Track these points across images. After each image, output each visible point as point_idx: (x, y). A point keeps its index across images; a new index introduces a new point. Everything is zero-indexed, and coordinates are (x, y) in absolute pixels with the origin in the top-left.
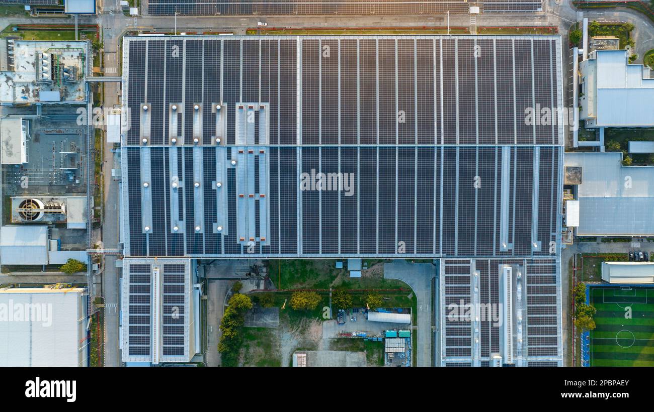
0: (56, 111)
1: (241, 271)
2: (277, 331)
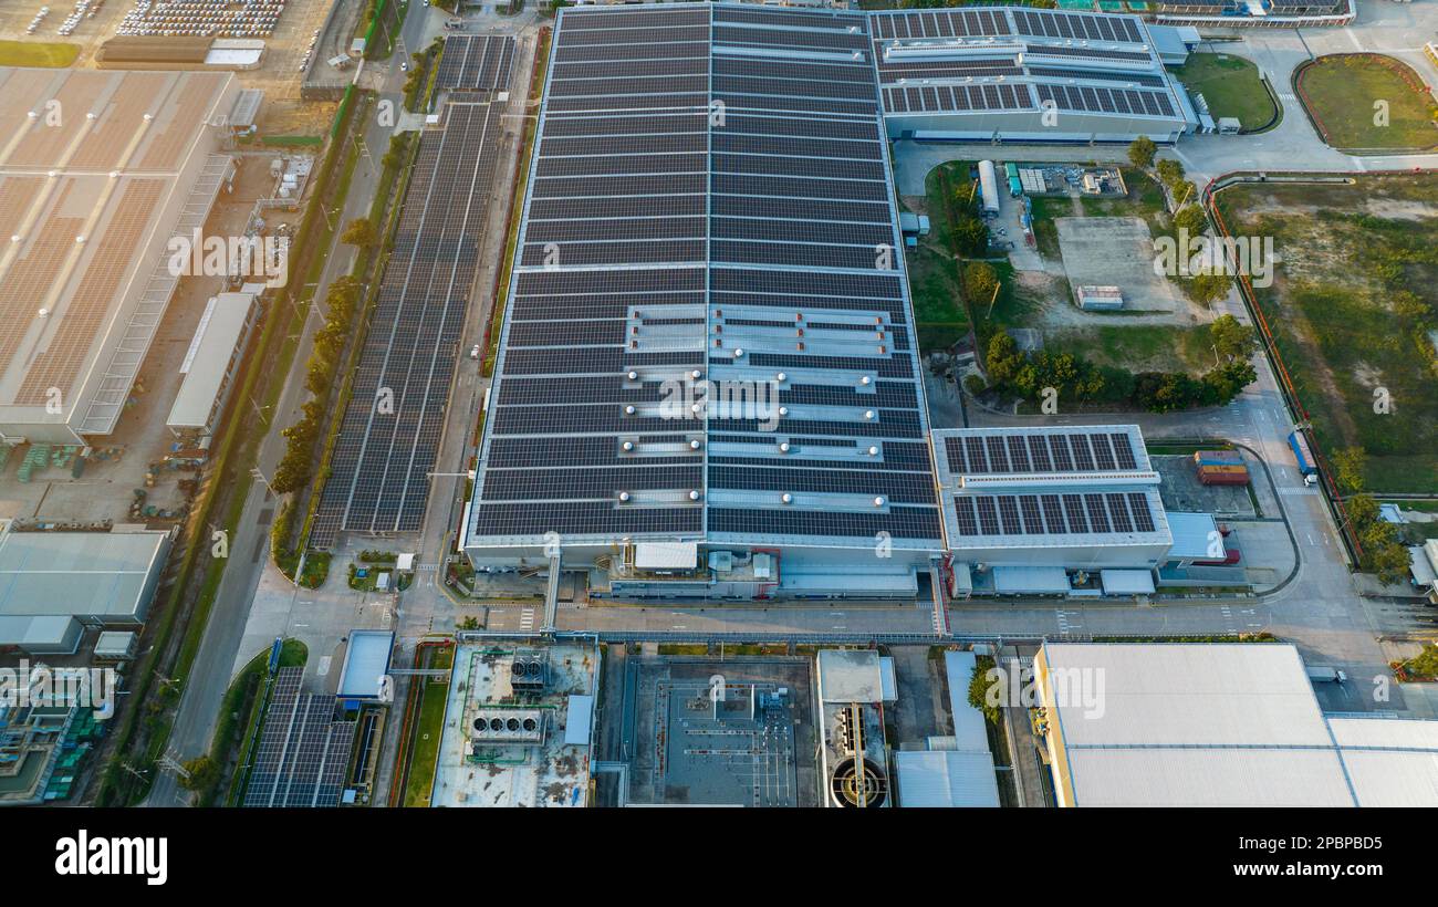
0: (610, 746)
1: (944, 390)
2: (1048, 331)
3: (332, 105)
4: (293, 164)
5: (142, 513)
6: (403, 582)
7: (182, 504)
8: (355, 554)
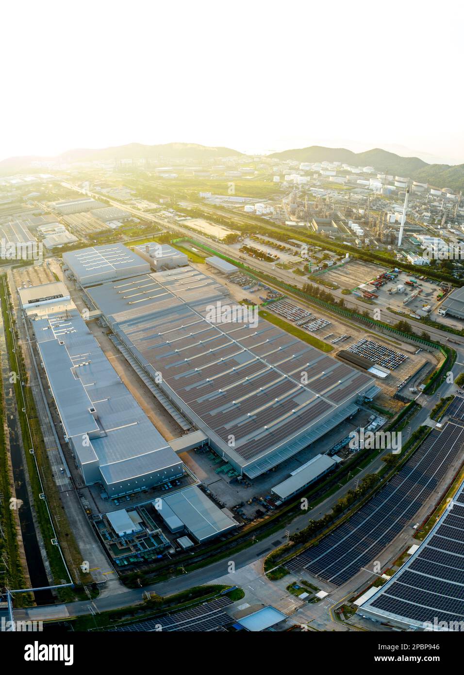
3: (403, 404)
4: (378, 419)
5: (237, 512)
6: (313, 600)
7: (252, 518)
8: (301, 579)
